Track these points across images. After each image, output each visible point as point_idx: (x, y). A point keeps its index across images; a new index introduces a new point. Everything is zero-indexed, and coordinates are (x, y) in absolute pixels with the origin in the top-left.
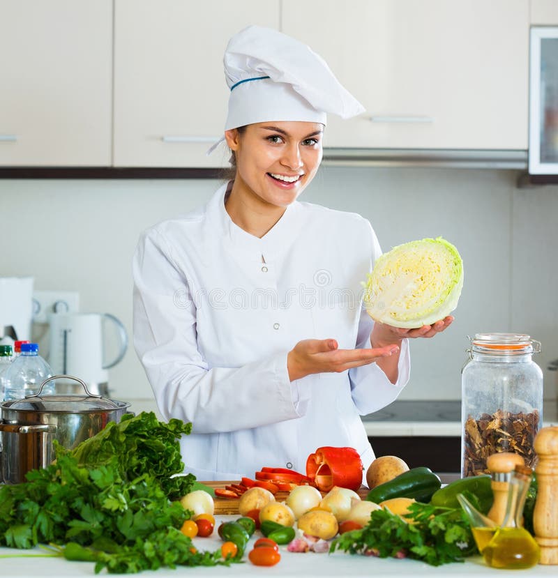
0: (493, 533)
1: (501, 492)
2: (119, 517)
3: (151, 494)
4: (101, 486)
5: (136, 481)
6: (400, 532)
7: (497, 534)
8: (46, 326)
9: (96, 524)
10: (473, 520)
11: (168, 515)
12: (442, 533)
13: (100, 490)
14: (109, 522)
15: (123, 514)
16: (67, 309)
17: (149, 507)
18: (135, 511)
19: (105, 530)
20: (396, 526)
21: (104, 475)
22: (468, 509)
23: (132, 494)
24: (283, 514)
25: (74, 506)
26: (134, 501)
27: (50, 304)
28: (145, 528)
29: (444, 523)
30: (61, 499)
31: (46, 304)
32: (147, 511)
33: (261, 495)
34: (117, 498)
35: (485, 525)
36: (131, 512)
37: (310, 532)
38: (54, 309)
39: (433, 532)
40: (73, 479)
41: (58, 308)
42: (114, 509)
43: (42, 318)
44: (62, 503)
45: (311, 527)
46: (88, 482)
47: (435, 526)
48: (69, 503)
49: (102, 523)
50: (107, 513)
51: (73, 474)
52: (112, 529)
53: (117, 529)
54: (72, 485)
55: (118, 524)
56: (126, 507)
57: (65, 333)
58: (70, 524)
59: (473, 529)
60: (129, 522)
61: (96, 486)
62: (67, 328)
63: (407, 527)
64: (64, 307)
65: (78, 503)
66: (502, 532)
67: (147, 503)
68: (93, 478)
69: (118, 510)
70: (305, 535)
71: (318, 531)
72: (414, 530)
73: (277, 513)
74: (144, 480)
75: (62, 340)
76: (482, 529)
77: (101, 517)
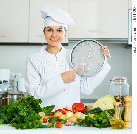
0: (114, 120)
1: (116, 111)
2: (24, 117)
3: (32, 112)
4: (20, 110)
5: (28, 109)
6: (91, 120)
7: (115, 121)
8: (13, 81)
9: (19, 119)
10: (109, 118)
11: (36, 117)
12: (102, 121)
13: (19, 111)
14: (21, 118)
15: (25, 116)
16: (18, 77)
17: (31, 115)
18: (28, 116)
19: (20, 120)
20: (91, 119)
21: (20, 107)
22: (108, 115)
23: (27, 112)
24: (64, 117)
25: (13, 115)
26: (28, 113)
27: (14, 75)
28: (30, 120)
29: (102, 118)
30: (10, 113)
31: (13, 76)
32: (31, 116)
33: (59, 113)
34: (23, 113)
35: (112, 119)
36: (27, 116)
37: (70, 121)
38: (15, 77)
39: (100, 121)
40: (13, 108)
41: (16, 76)
42: (23, 115)
43: (12, 79)
44: (10, 114)
45: (71, 120)
46: (16, 109)
47: (100, 119)
48: (12, 114)
49: (20, 119)
50: (21, 116)
51: (13, 107)
52: (22, 120)
53: (23, 120)
54: (13, 110)
55: (24, 119)
56: (26, 115)
57: (17, 82)
58: (12, 119)
59: (109, 120)
60: (26, 118)
61: (18, 110)
62: (18, 81)
63: (93, 119)
64: (18, 76)
65: (14, 114)
66: (116, 120)
67: (31, 114)
68: (18, 108)
69: (24, 115)
70: (69, 122)
71: (72, 121)
72: (95, 120)
73: (63, 117)
74: (30, 109)
75: (17, 84)
76: (111, 120)
77: (20, 117)
